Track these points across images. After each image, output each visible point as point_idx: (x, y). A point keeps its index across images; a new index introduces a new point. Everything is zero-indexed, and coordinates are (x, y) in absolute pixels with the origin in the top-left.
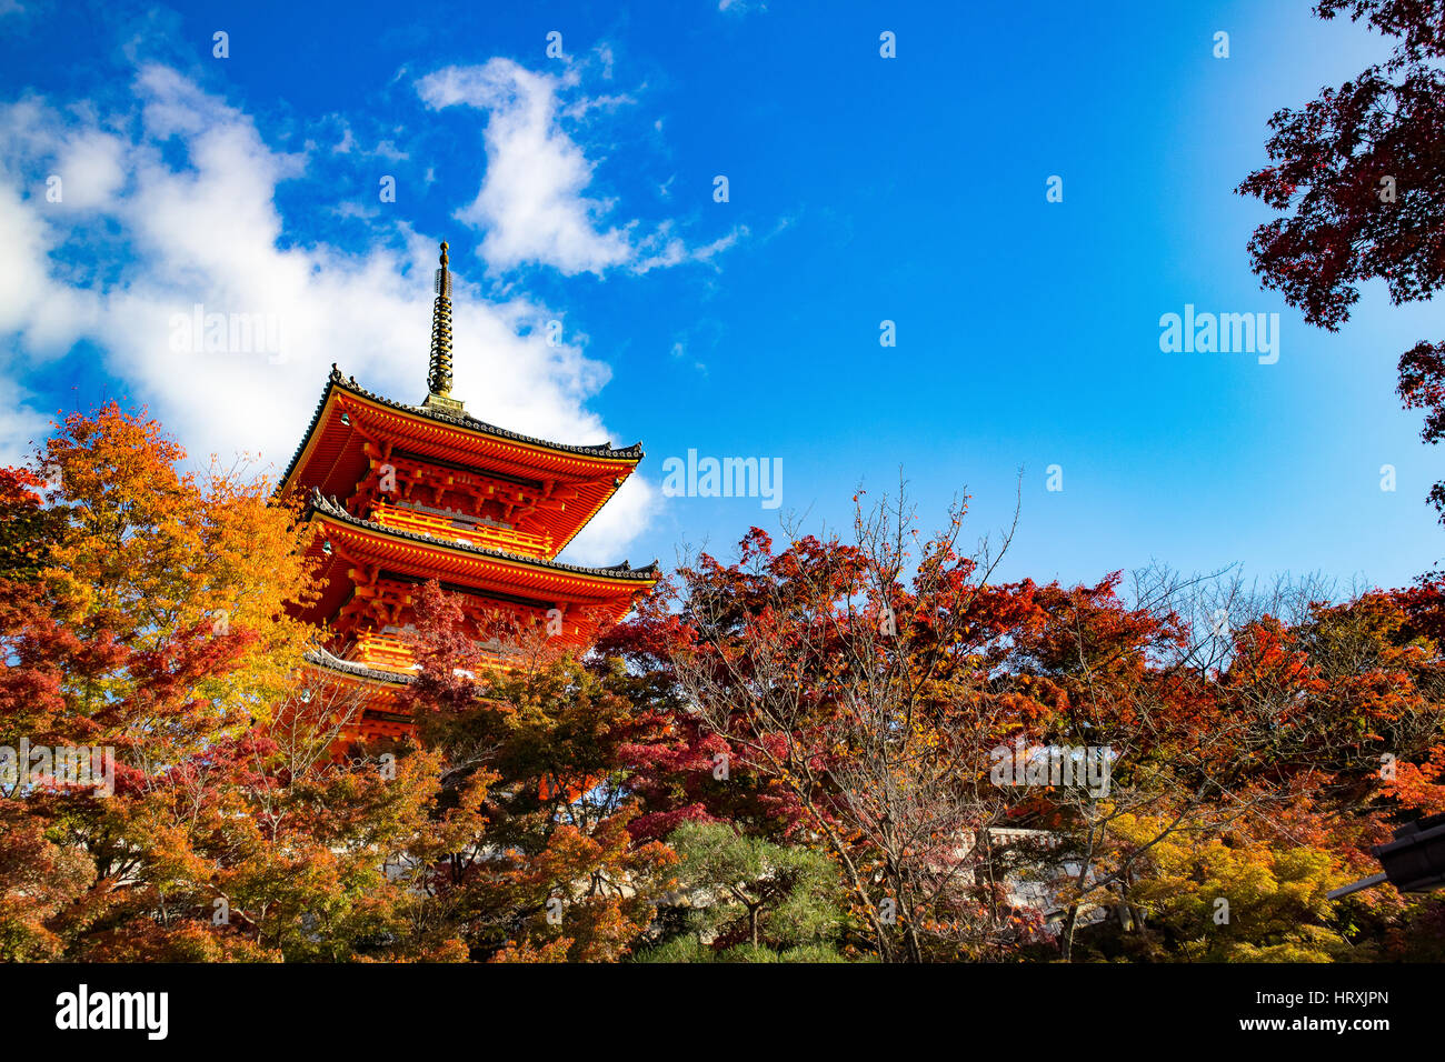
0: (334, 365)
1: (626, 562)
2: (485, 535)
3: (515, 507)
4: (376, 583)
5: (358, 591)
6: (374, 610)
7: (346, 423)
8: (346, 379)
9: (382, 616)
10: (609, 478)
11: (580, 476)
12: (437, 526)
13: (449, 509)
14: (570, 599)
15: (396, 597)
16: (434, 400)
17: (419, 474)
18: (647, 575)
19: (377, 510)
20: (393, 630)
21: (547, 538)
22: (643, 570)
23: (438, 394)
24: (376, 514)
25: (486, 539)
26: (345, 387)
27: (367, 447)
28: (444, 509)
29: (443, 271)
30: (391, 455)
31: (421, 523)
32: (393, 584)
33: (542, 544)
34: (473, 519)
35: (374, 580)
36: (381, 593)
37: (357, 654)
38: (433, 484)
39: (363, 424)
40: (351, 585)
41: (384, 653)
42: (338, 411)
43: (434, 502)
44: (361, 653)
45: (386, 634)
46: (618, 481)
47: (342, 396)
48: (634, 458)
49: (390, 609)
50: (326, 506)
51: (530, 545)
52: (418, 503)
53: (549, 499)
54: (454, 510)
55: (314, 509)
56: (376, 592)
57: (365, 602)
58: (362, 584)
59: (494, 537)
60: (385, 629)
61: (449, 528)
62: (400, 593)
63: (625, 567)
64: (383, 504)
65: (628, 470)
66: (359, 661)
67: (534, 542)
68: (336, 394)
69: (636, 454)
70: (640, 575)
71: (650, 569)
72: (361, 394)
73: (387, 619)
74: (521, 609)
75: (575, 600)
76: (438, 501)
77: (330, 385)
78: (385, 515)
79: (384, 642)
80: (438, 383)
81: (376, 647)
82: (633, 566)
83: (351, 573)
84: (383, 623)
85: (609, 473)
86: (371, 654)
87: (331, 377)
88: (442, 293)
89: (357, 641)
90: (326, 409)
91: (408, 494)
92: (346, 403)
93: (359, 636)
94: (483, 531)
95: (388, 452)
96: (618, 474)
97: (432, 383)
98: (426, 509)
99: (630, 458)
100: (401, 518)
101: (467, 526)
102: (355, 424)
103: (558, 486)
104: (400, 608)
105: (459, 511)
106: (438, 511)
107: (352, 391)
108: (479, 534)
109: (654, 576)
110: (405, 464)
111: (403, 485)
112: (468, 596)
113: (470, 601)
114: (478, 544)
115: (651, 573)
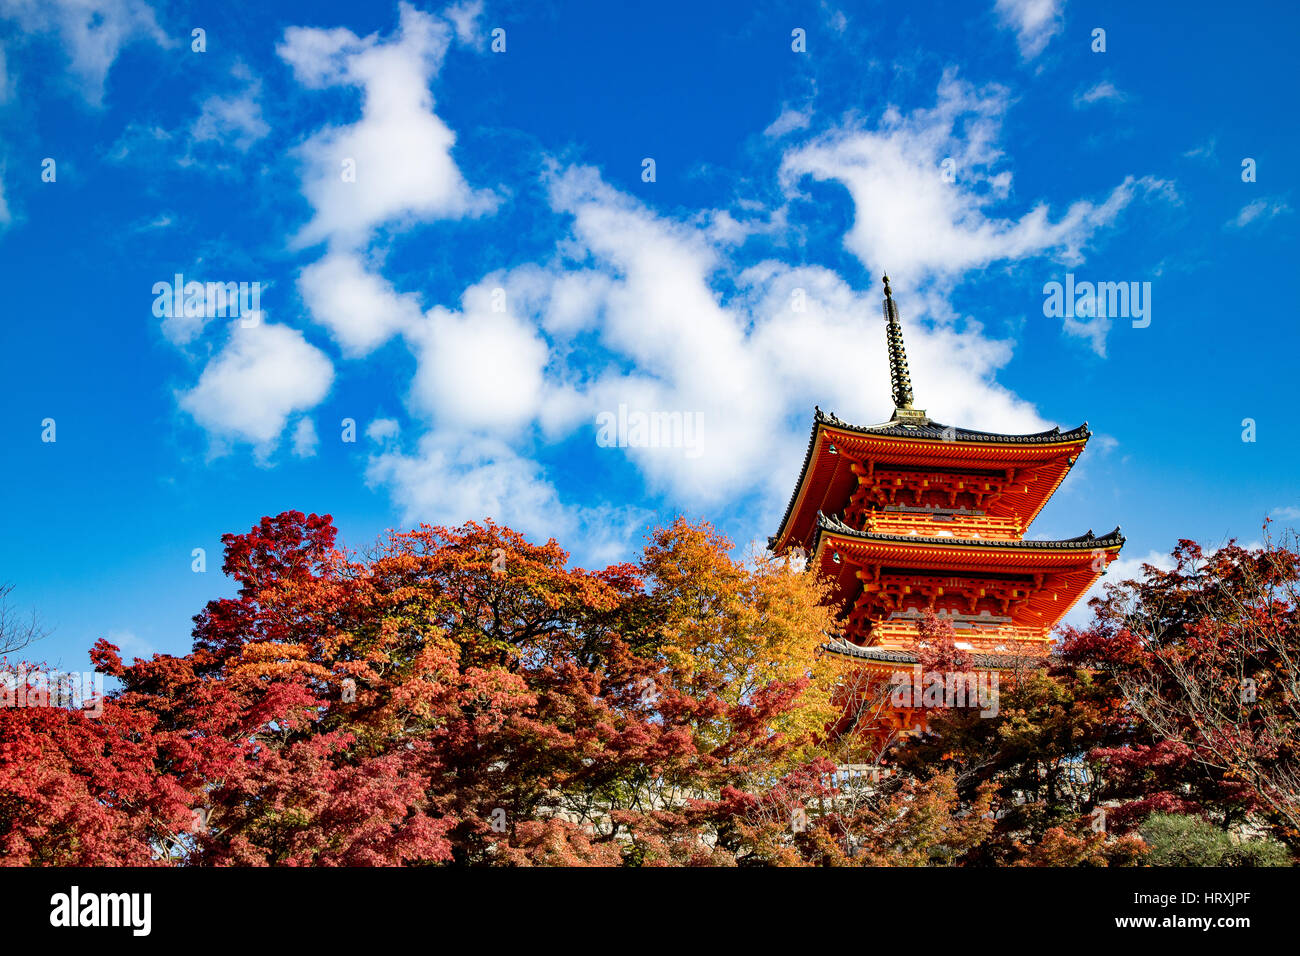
0: (817, 408)
1: (1090, 532)
2: (962, 525)
3: (984, 495)
4: (880, 578)
5: (867, 588)
6: (882, 601)
7: (834, 452)
8: (828, 417)
9: (888, 605)
10: (1063, 458)
11: (1036, 461)
12: (921, 523)
13: (928, 506)
14: (1045, 571)
15: (897, 588)
16: (901, 413)
17: (899, 482)
18: (1111, 542)
19: (870, 517)
20: (899, 615)
21: (1017, 519)
22: (1107, 538)
23: (903, 407)
24: (870, 522)
25: (964, 528)
26: (828, 424)
27: (853, 467)
28: (924, 506)
29: (889, 300)
30: (874, 470)
31: (908, 522)
32: (893, 578)
33: (1012, 524)
34: (950, 511)
35: (877, 577)
36: (885, 586)
37: (873, 640)
38: (912, 487)
39: (848, 450)
40: (860, 583)
41: (895, 635)
42: (826, 444)
43: (915, 502)
44: (876, 638)
45: (893, 619)
46: (1071, 460)
47: (828, 431)
48: (1082, 438)
49: (894, 598)
50: (831, 524)
51: (1002, 527)
52: (902, 505)
53: (1013, 484)
54: (933, 506)
55: (822, 529)
56: (881, 586)
57: (873, 594)
58: (868, 582)
59: (970, 525)
60: (893, 615)
61: (931, 523)
62: (900, 584)
63: (1089, 536)
64: (874, 512)
65: (1078, 449)
66: (876, 645)
67: (1006, 524)
68: (822, 431)
69: (1084, 435)
70: (1105, 543)
71: (1113, 536)
72: (841, 427)
73: (893, 607)
74: (1004, 584)
75: (1050, 571)
76: (918, 500)
77: (817, 424)
78: (877, 521)
79: (894, 626)
80: (902, 398)
81: (888, 632)
82: (1098, 534)
83: (859, 574)
84: (891, 610)
85: (1062, 454)
86: (885, 638)
87: (815, 418)
88: (891, 320)
89: (871, 629)
90: (817, 443)
91: (892, 499)
92: (831, 437)
93: (873, 625)
94: (959, 522)
95: (871, 468)
96: (1070, 454)
97: (896, 399)
98: (910, 509)
99: (1079, 439)
100: (890, 522)
101: (947, 518)
102: (841, 452)
103: (1018, 473)
104: (902, 596)
105: (937, 506)
106: (920, 510)
107: (834, 426)
108: (958, 525)
109: (1118, 541)
110: (886, 475)
111: (887, 492)
112: (956, 579)
113: (959, 584)
114: (957, 533)
115: (1114, 539)
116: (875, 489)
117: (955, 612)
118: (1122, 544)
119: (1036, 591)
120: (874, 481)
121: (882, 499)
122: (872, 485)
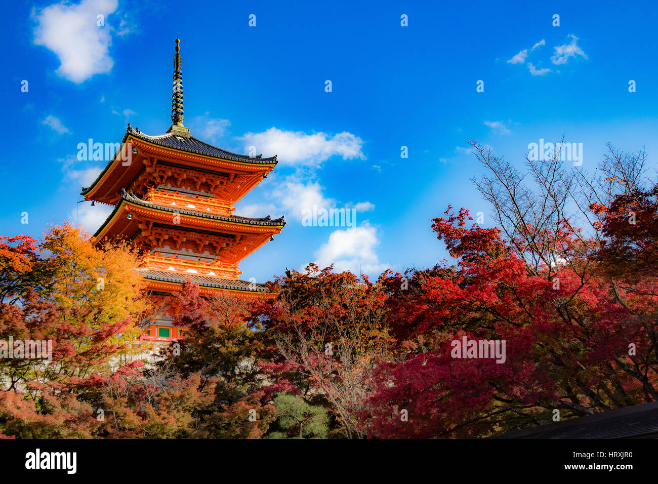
0: (129, 125)
1: (269, 216)
2: (201, 202)
3: (216, 186)
4: (152, 229)
5: (143, 233)
6: (151, 241)
7: (135, 152)
8: (134, 131)
9: (154, 244)
10: (261, 172)
11: (247, 172)
12: (179, 198)
13: (184, 188)
14: (241, 234)
15: (160, 235)
16: (175, 128)
17: (170, 172)
18: (279, 224)
19: (150, 192)
20: (159, 250)
21: (231, 202)
22: (277, 221)
23: (177, 124)
24: (150, 195)
25: (202, 204)
26: (134, 136)
27: (145, 162)
28: (182, 188)
29: (177, 55)
31: (171, 197)
32: (159, 229)
33: (229, 205)
34: (196, 192)
35: (150, 228)
36: (154, 233)
38: (176, 176)
39: (143, 152)
40: (140, 231)
41: (156, 262)
43: (176, 184)
44: (146, 263)
45: (155, 252)
46: (265, 174)
47: (133, 140)
48: (274, 164)
49: (158, 240)
50: (129, 197)
51: (222, 206)
52: (169, 186)
53: (233, 182)
54: (186, 188)
55: (123, 199)
56: (151, 233)
57: (146, 237)
58: (145, 230)
59: (206, 203)
60: (156, 250)
61: (184, 199)
62: (162, 233)
63: (268, 218)
64: (153, 189)
65: (270, 169)
67: (225, 204)
68: (130, 139)
69: (274, 162)
70: (275, 224)
71: (280, 220)
72: (143, 139)
73: (156, 245)
75: (244, 235)
76: (179, 184)
77: (128, 134)
78: (154, 194)
79: (155, 257)
80: (176, 118)
81: (152, 260)
82: (273, 218)
83: (140, 226)
86: (150, 263)
87: (127, 131)
88: (177, 68)
89: (144, 257)
91: (164, 181)
92: (135, 143)
93: (145, 255)
94: (200, 200)
95: (155, 163)
96: (265, 171)
97: (173, 118)
98: (173, 189)
99: (272, 164)
100: (161, 196)
101: (193, 197)
102: (139, 152)
103: (236, 176)
104: (162, 240)
105: (189, 188)
106: (179, 189)
107: (138, 137)
108: (199, 202)
109: (282, 224)
110: (163, 168)
111: (162, 177)
112: (194, 233)
113: (195, 235)
114: (198, 207)
115: (281, 222)
116: (155, 175)
117: (190, 251)
118: (283, 225)
119: (235, 244)
120: (156, 170)
121: (158, 181)
122: (154, 172)
